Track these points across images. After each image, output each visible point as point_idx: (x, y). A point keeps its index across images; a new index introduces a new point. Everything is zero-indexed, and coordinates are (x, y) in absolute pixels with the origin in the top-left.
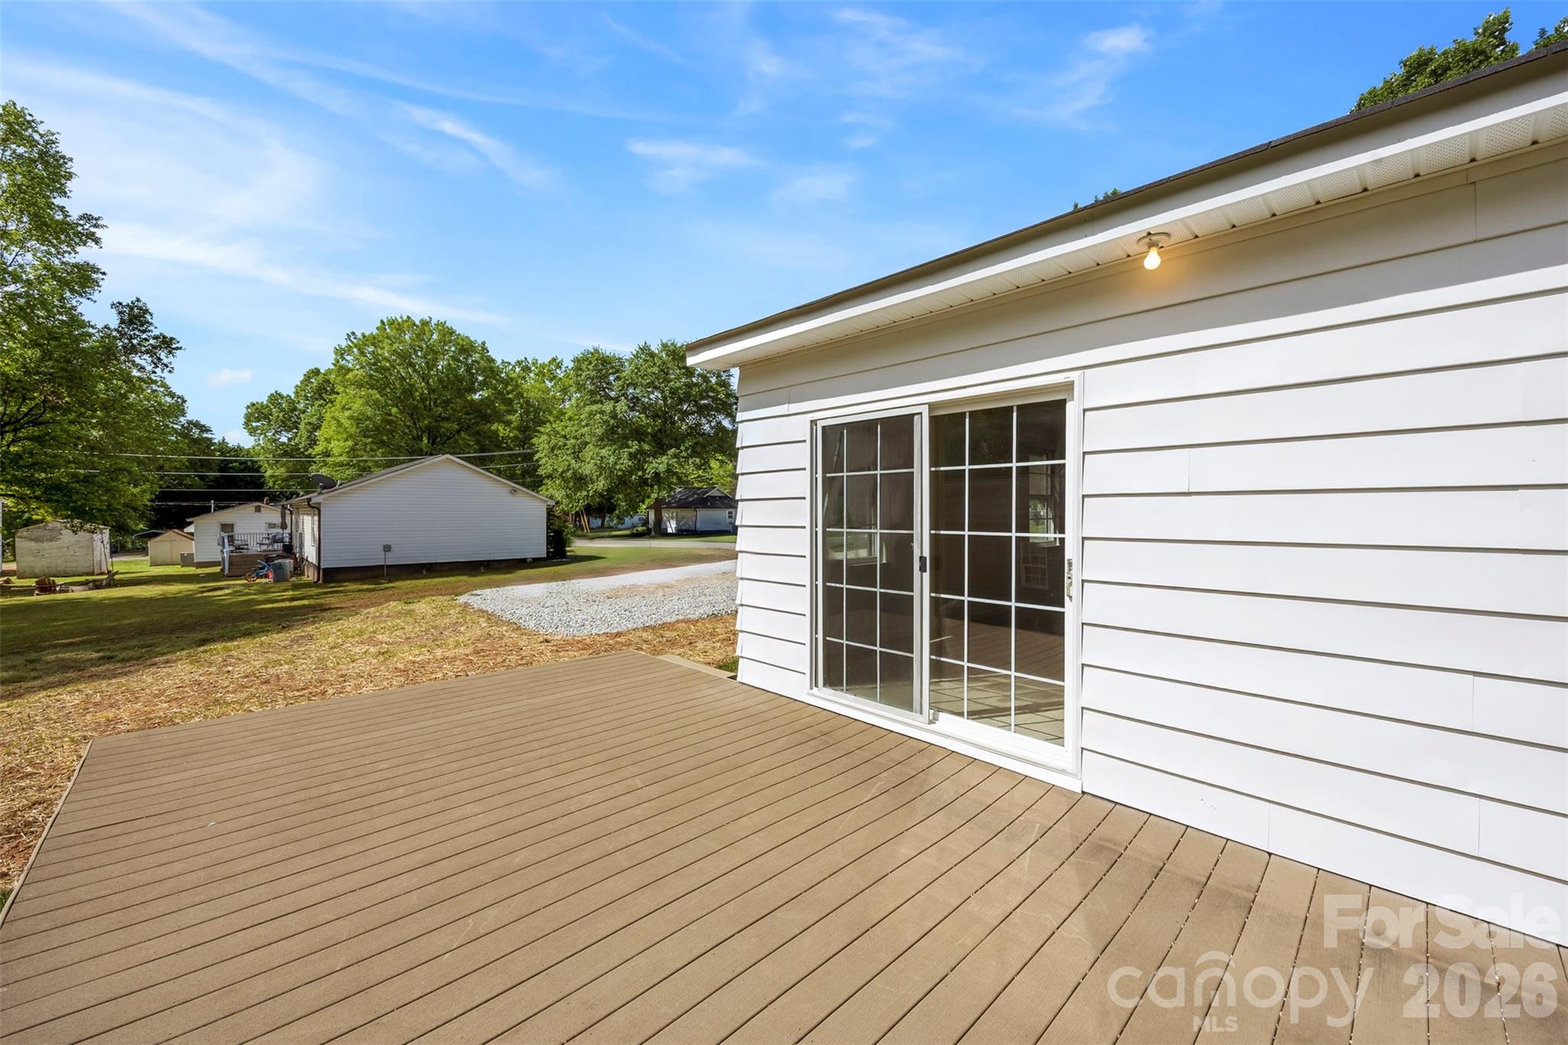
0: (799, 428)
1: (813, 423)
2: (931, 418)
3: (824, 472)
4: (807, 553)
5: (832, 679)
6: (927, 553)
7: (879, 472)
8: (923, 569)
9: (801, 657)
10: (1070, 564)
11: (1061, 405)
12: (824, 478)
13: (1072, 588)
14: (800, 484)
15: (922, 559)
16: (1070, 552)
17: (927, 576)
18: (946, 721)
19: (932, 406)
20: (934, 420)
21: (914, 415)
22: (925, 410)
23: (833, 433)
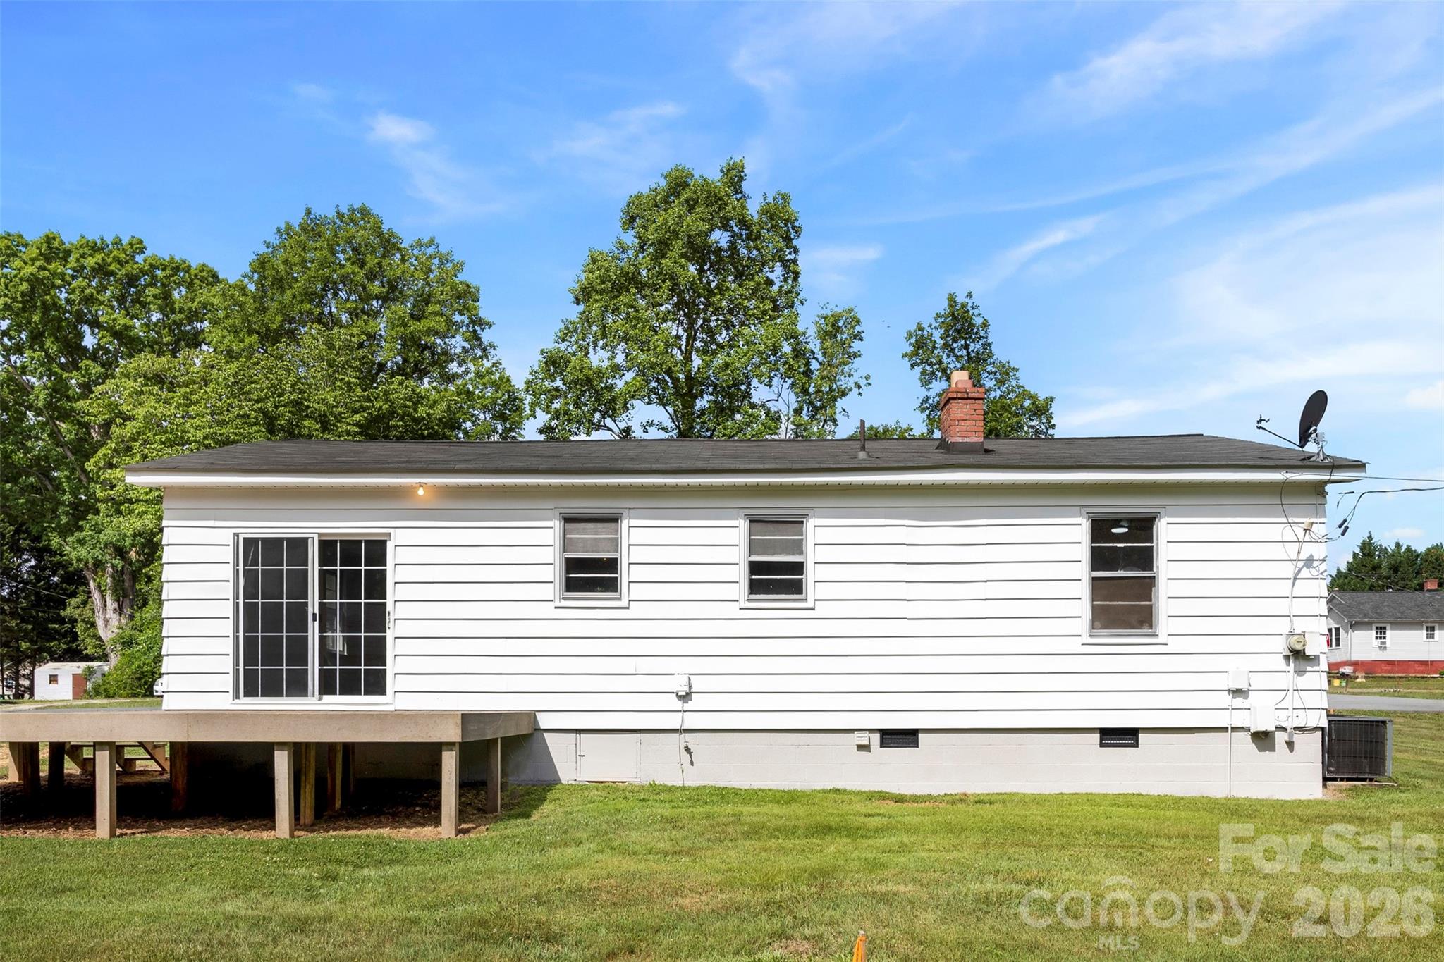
0: (227, 536)
1: (237, 535)
2: (319, 541)
3: (244, 566)
4: (231, 615)
5: (250, 691)
6: (317, 611)
7: (285, 567)
8: (314, 620)
9: (227, 682)
10: (389, 613)
11: (385, 542)
12: (244, 570)
13: (390, 623)
14: (227, 572)
15: (314, 615)
16: (389, 608)
17: (317, 623)
18: (327, 698)
19: (320, 535)
20: (322, 542)
21: (308, 538)
22: (316, 536)
23: (250, 543)
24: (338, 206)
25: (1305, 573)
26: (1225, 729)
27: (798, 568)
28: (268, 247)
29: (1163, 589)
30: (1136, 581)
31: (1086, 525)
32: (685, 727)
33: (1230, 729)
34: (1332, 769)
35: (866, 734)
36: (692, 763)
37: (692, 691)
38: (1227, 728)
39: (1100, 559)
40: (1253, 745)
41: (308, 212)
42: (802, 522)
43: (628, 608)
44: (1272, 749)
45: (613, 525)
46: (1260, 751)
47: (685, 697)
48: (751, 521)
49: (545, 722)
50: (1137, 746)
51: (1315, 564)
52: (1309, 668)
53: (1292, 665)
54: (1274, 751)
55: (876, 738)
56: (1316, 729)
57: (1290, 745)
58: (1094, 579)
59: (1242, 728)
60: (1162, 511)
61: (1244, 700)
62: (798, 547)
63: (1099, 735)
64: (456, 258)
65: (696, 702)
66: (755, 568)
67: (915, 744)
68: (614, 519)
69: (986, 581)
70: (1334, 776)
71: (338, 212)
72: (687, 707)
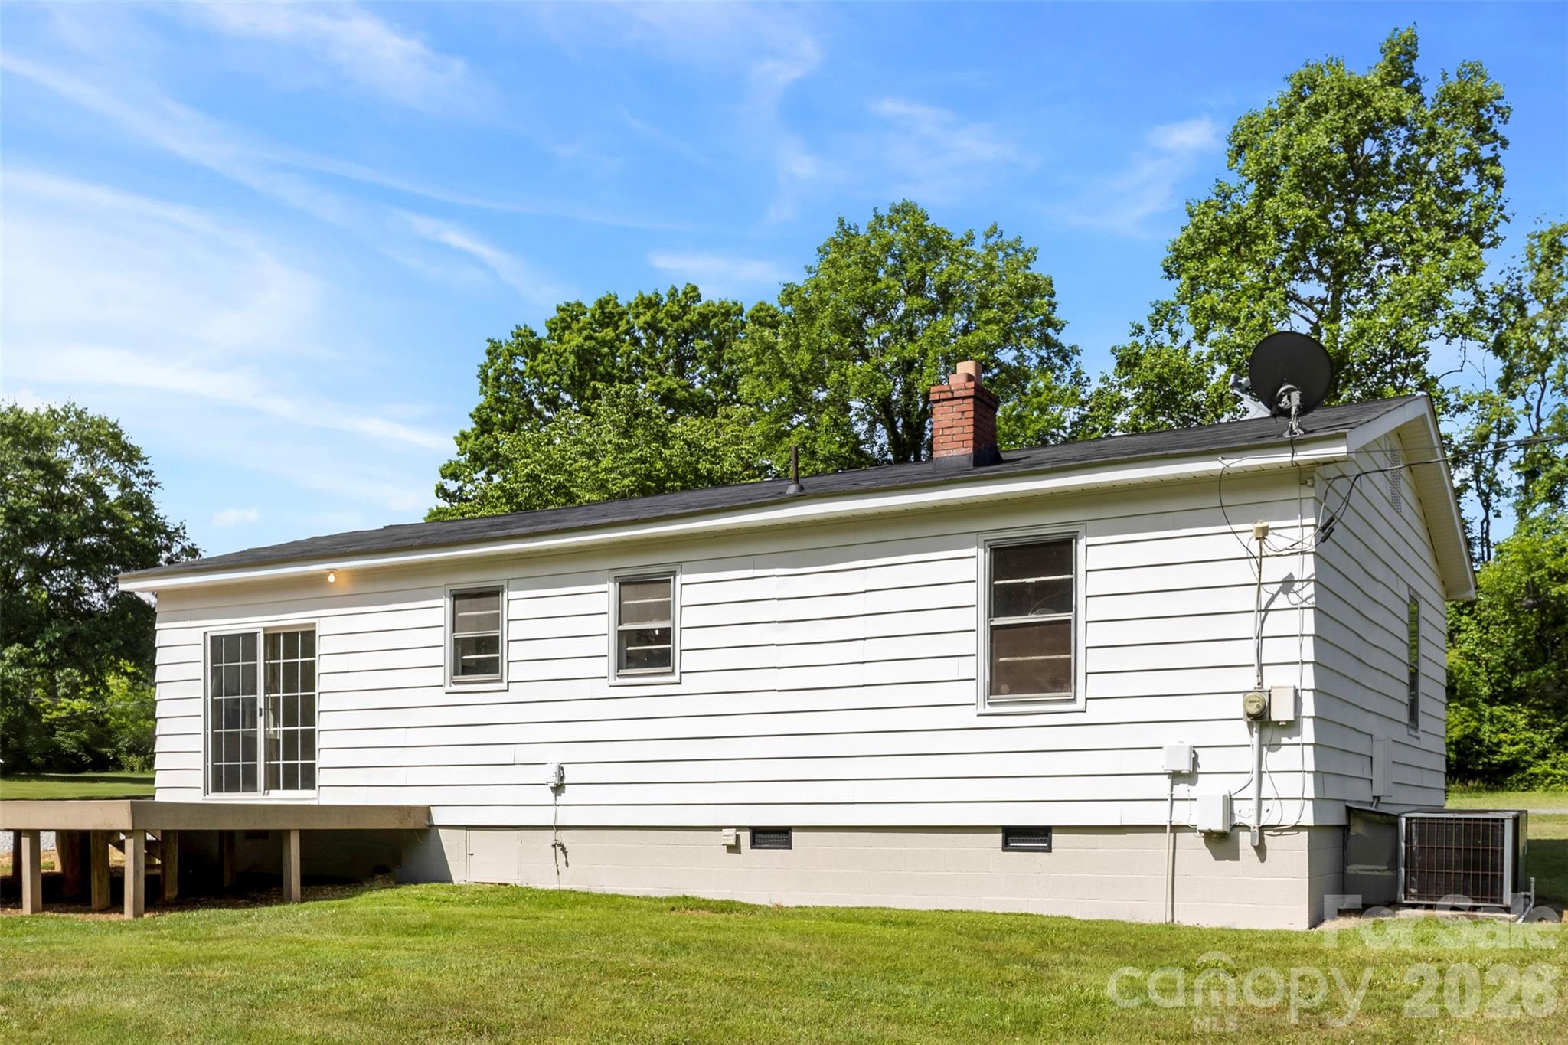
0: (197, 636)
1: (205, 633)
3: (212, 663)
4: (202, 714)
5: (217, 788)
6: (263, 706)
7: (241, 663)
8: (261, 715)
9: (197, 779)
10: (317, 705)
11: (314, 632)
12: (212, 668)
13: (318, 715)
14: (198, 670)
15: (261, 710)
16: (317, 700)
17: (263, 718)
18: (274, 793)
19: (265, 629)
20: (265, 636)
21: (256, 633)
22: (261, 631)
23: (216, 641)
24: (875, 209)
25: (1281, 601)
26: (1160, 828)
27: (666, 635)
28: (810, 272)
29: (1085, 636)
30: (1049, 627)
31: (983, 555)
32: (559, 823)
33: (1168, 828)
34: (1413, 891)
35: (733, 832)
36: (567, 864)
37: (565, 782)
38: (1165, 826)
39: (1002, 600)
40: (1208, 851)
41: (842, 223)
42: (669, 581)
43: (507, 690)
44: (1234, 856)
45: (495, 598)
46: (1217, 858)
47: (558, 789)
48: (620, 584)
49: (439, 817)
50: (1049, 849)
51: (1297, 586)
52: (1285, 740)
53: (1256, 735)
54: (1237, 859)
55: (745, 837)
56: (1297, 828)
57: (1261, 850)
58: (993, 628)
59: (1187, 826)
60: (1081, 529)
61: (1190, 787)
62: (665, 611)
63: (1000, 835)
64: (1027, 244)
65: (569, 795)
66: (625, 638)
67: (788, 845)
68: (494, 593)
69: (865, 639)
70: (1416, 901)
71: (876, 216)
72: (560, 800)
